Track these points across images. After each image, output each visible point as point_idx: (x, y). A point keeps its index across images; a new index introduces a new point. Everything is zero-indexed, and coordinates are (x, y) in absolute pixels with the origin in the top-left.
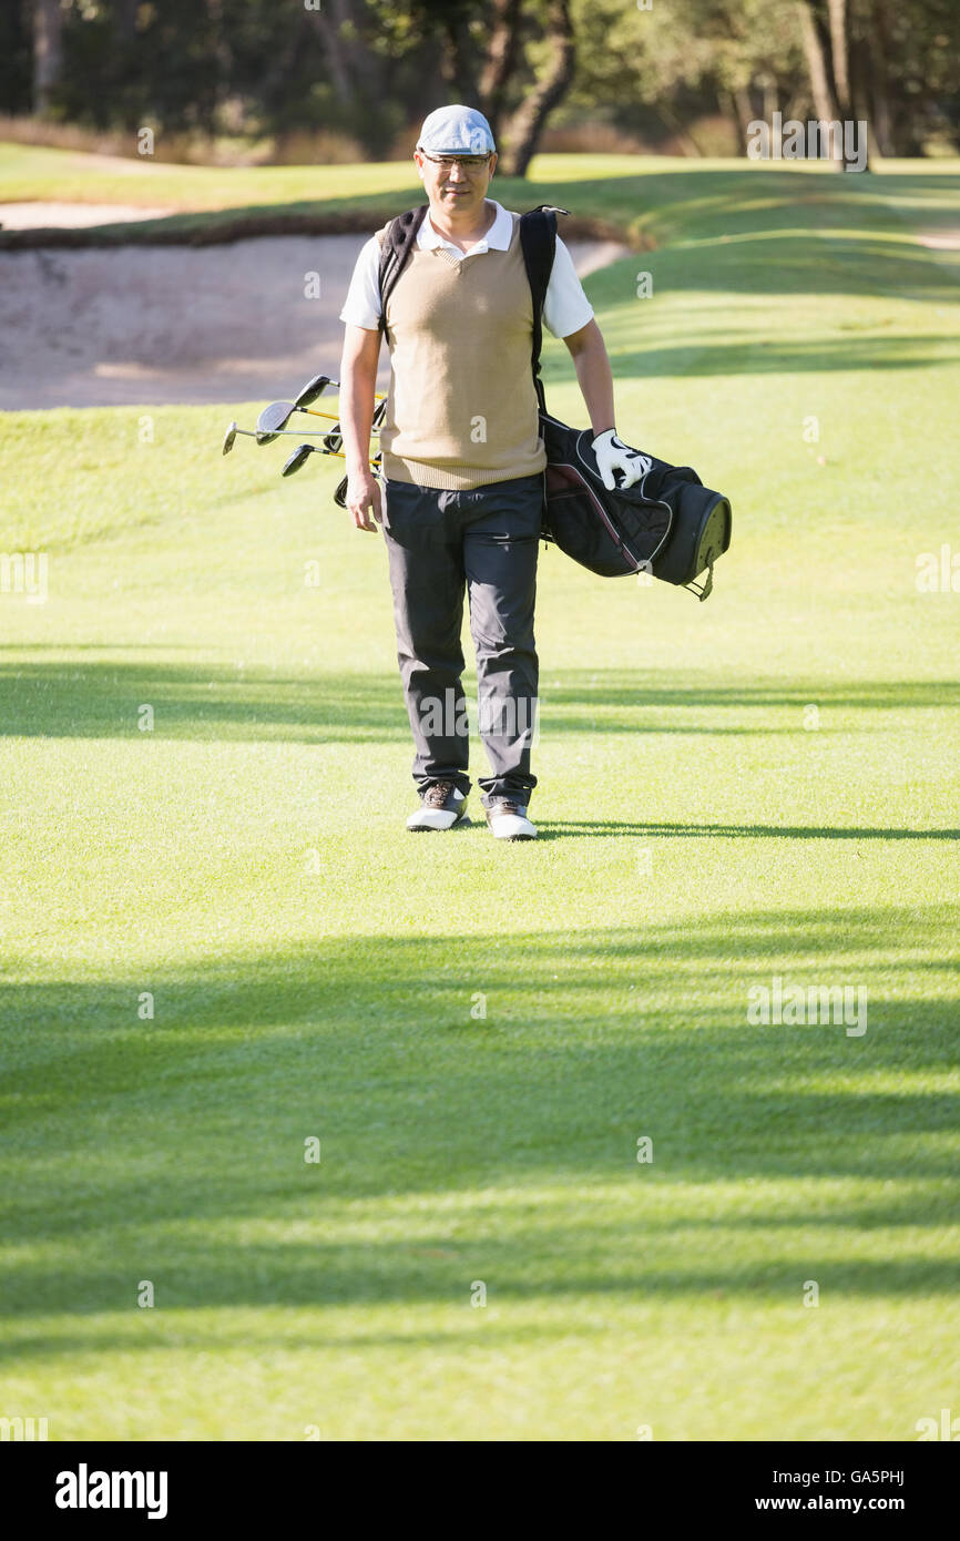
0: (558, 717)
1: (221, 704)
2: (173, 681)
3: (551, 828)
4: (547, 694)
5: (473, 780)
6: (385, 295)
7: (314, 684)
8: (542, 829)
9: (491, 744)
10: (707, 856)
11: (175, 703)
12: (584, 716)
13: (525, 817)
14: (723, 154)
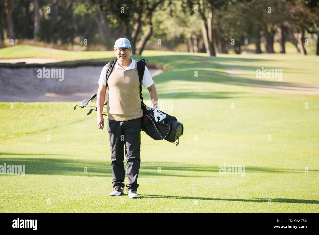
0: (144, 172)
1: (70, 167)
2: (60, 162)
3: (142, 196)
4: (142, 167)
5: (125, 185)
6: (107, 78)
7: (91, 163)
8: (140, 196)
9: (129, 177)
10: (176, 203)
11: (60, 167)
12: (150, 172)
13: (136, 193)
14: (185, 51)
